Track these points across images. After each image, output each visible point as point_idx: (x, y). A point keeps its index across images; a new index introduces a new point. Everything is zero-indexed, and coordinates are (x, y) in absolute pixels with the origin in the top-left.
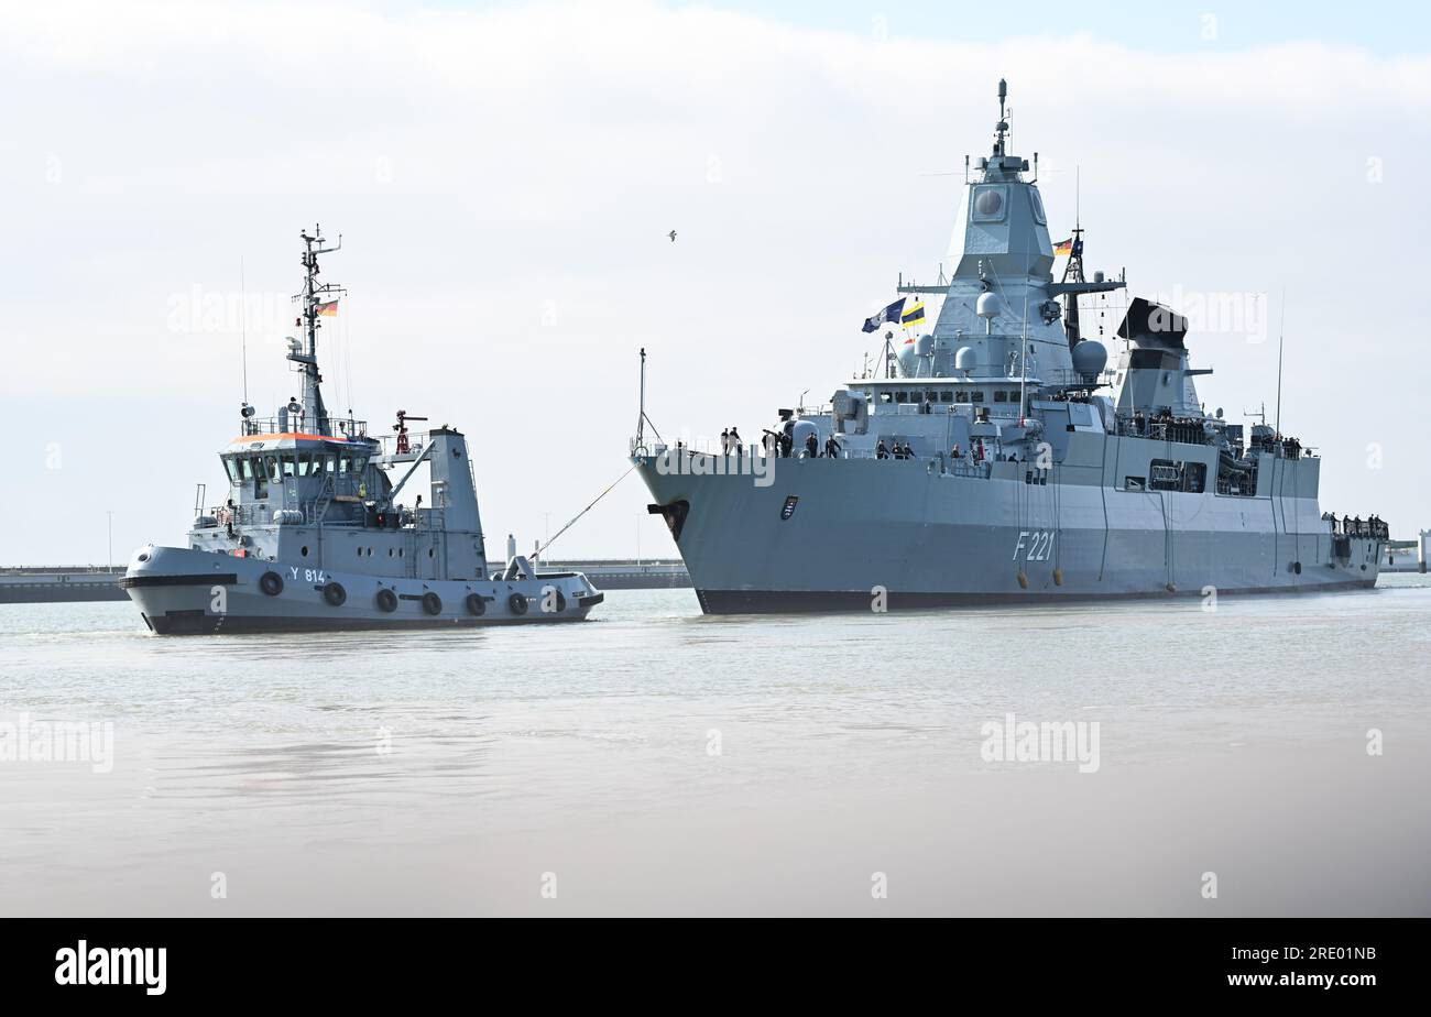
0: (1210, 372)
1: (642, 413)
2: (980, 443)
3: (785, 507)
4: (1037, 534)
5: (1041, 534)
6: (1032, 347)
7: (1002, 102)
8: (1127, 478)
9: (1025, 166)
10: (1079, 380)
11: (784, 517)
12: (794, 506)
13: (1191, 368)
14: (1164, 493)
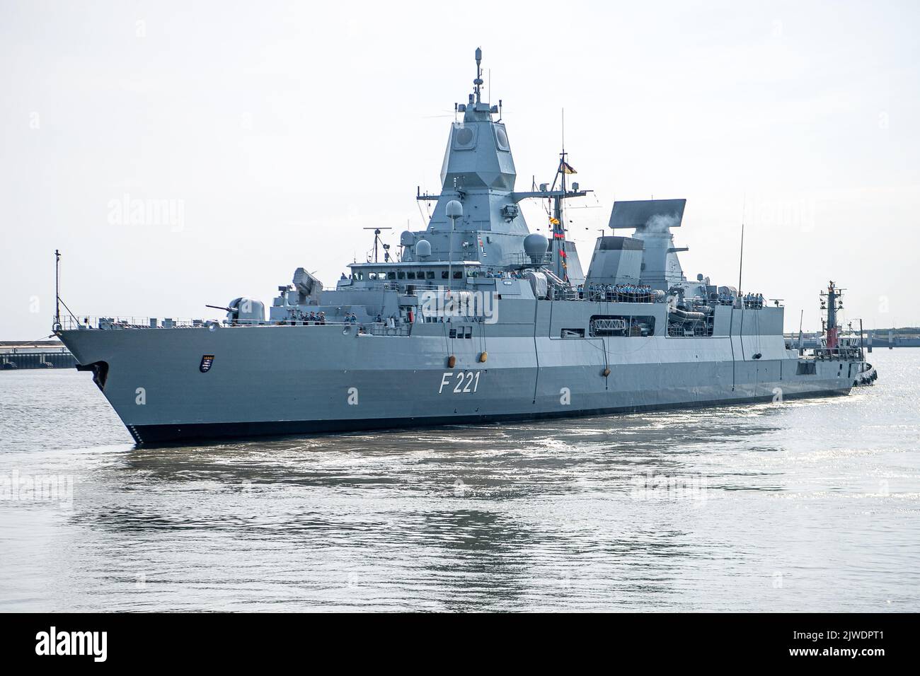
0: (687, 249)
1: (58, 297)
2: (409, 309)
3: (202, 363)
4: (461, 374)
5: (465, 374)
6: (488, 238)
7: (478, 64)
8: (563, 330)
9: (495, 110)
10: (529, 261)
11: (202, 370)
12: (211, 363)
13: (676, 247)
14: (605, 338)
